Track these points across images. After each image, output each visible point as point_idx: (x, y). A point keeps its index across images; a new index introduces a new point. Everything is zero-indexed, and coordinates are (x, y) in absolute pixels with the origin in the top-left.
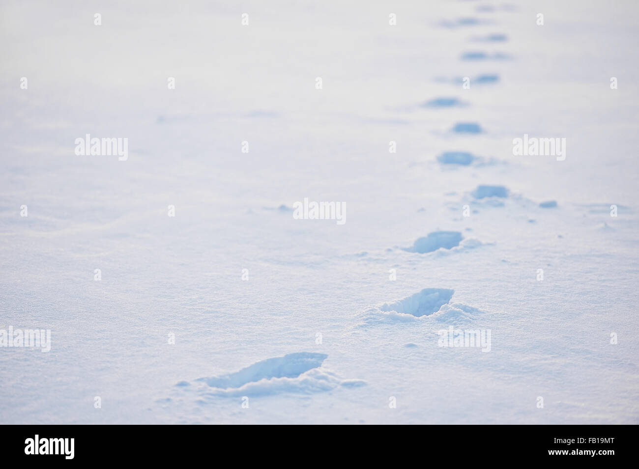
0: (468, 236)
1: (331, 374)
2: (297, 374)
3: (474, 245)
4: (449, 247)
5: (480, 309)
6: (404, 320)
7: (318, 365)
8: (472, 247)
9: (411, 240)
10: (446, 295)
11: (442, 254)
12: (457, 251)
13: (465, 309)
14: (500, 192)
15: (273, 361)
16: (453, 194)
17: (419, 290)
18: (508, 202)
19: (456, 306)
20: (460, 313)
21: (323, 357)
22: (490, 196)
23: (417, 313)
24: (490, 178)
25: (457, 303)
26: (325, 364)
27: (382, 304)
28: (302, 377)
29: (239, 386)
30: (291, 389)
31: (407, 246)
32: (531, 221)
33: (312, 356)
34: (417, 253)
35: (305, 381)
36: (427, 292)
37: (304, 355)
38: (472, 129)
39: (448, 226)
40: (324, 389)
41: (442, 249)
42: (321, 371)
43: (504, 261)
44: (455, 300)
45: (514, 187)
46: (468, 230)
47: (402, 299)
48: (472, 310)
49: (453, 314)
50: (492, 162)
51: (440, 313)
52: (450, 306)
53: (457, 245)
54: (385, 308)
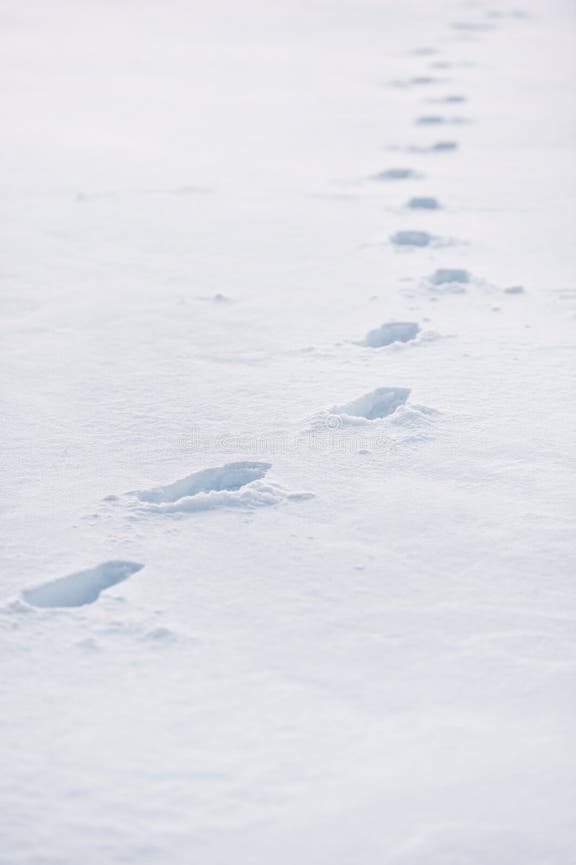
0: (425, 328)
1: (276, 485)
2: (237, 486)
3: (432, 338)
4: (404, 339)
5: (441, 410)
6: (356, 424)
7: (260, 476)
8: (430, 340)
9: (363, 333)
10: (402, 395)
11: (397, 349)
12: (413, 345)
13: (424, 410)
14: (459, 277)
15: (211, 471)
16: (408, 279)
17: (371, 390)
18: (469, 287)
19: (414, 407)
20: (418, 416)
21: (267, 466)
22: (450, 281)
23: (370, 416)
24: (449, 261)
25: (414, 404)
26: (269, 474)
27: (331, 406)
28: (244, 490)
29: (174, 500)
30: (232, 503)
31: (358, 340)
32: (496, 309)
33: (254, 465)
34: (369, 348)
35: (247, 495)
36: (381, 391)
37: (244, 464)
38: (427, 204)
39: (404, 316)
40: (269, 503)
41: (397, 343)
42: (264, 482)
43: (466, 355)
44: (413, 400)
45: (475, 270)
46: (426, 320)
47: (353, 400)
48: (430, 412)
49: (411, 416)
50: (452, 243)
51: (396, 415)
52: (406, 407)
53: (413, 337)
54: (334, 411)
